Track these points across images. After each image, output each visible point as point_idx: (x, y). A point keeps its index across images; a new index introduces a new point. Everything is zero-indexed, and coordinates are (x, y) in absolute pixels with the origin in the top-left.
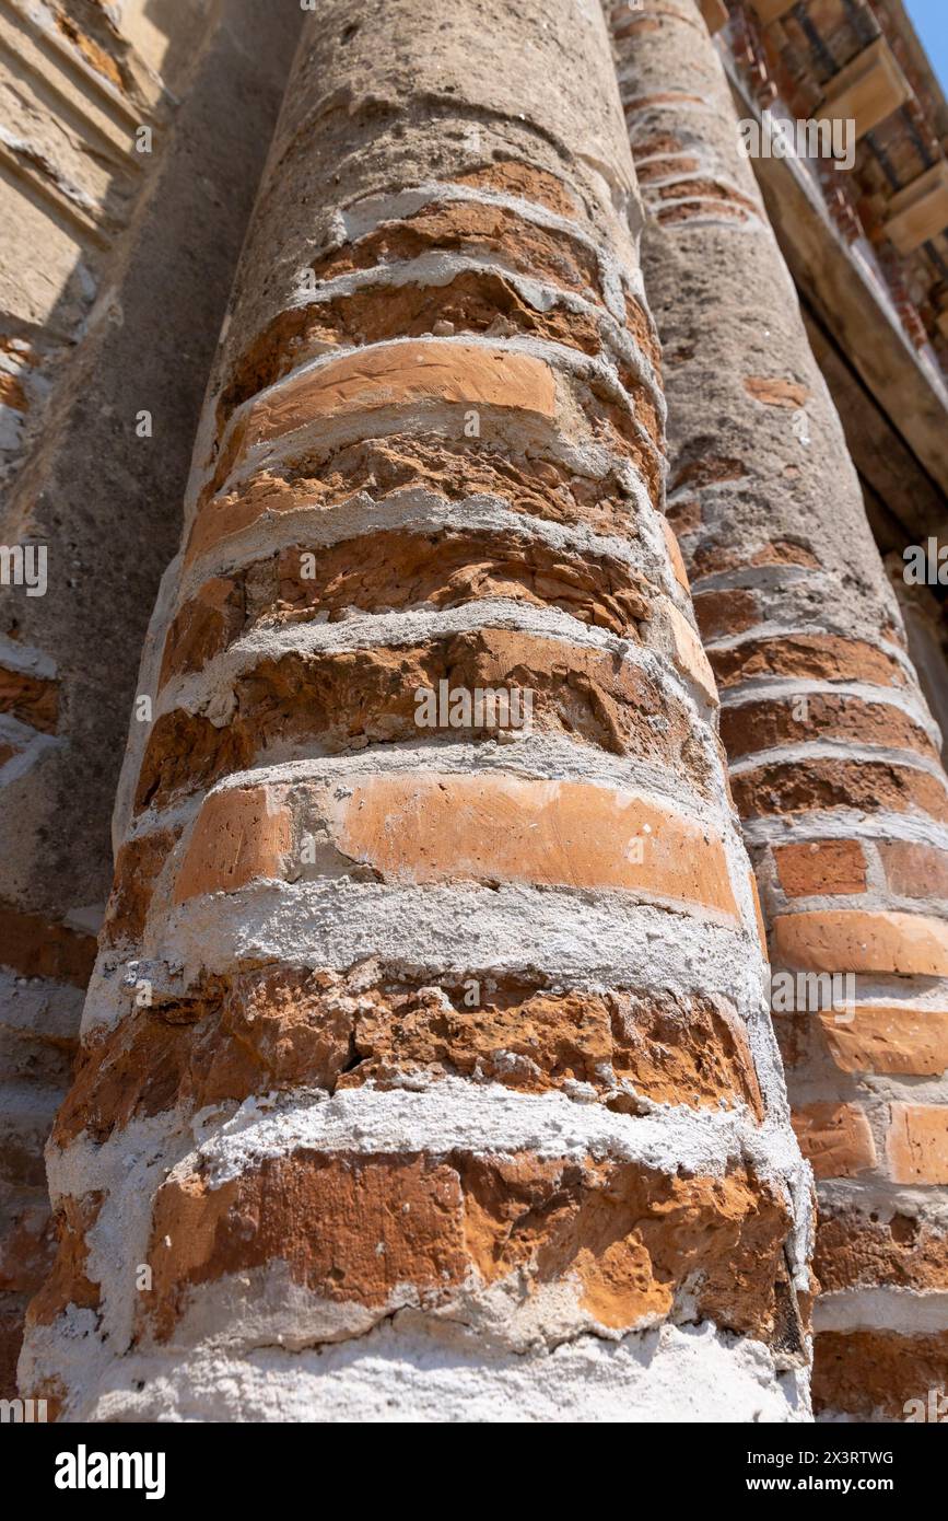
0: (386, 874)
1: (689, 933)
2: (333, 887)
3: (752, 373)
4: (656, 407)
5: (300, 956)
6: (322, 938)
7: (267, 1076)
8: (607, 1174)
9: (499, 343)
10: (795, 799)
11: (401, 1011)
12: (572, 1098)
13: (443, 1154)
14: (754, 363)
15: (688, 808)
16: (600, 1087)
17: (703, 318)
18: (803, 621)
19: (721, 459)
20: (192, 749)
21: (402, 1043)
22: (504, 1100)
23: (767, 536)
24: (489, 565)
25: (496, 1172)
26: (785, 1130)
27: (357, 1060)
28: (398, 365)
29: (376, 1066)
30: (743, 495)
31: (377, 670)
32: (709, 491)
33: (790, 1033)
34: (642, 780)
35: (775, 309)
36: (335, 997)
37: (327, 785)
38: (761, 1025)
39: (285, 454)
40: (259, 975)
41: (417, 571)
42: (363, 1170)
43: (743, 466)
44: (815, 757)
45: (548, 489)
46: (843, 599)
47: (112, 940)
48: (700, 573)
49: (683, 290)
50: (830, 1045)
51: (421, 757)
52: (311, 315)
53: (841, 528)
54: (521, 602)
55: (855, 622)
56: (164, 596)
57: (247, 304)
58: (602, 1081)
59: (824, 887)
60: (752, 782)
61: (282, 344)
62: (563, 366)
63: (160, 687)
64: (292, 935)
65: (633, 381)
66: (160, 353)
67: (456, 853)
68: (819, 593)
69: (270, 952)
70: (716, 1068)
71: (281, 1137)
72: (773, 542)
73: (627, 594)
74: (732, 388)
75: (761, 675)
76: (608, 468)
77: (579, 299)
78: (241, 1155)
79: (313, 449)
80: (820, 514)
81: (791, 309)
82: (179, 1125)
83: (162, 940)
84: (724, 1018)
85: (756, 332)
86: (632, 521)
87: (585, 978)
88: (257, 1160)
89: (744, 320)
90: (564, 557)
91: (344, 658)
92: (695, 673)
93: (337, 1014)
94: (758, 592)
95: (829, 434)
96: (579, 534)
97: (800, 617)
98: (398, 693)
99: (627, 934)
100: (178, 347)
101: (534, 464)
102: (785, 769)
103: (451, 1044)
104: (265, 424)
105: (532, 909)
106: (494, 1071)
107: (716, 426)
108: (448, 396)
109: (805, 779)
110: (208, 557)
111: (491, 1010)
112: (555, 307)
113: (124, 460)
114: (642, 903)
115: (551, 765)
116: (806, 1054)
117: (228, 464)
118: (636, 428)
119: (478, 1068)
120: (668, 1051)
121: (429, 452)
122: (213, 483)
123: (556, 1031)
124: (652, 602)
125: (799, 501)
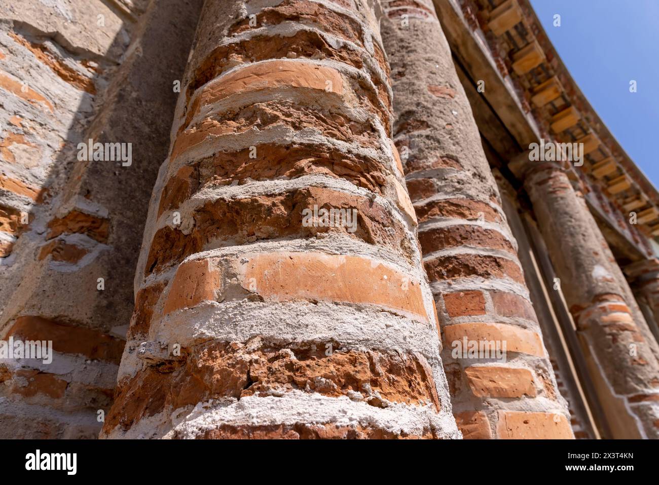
0: (265, 298)
1: (405, 325)
2: (240, 304)
3: (431, 83)
4: (388, 93)
5: (224, 336)
6: (234, 327)
7: (207, 393)
8: (368, 434)
9: (317, 62)
10: (453, 273)
11: (271, 360)
12: (352, 399)
13: (291, 425)
14: (432, 79)
15: (404, 269)
16: (364, 394)
17: (409, 59)
18: (455, 193)
19: (418, 121)
20: (173, 246)
21: (272, 374)
22: (320, 400)
23: (438, 155)
24: (313, 159)
25: (316, 433)
26: (450, 415)
27: (250, 384)
28: (271, 70)
29: (260, 385)
30: (427, 137)
31: (261, 205)
32: (412, 135)
33: (452, 380)
34: (383, 255)
35: (441, 56)
36: (241, 354)
37: (237, 257)
38: (438, 368)
39: (218, 110)
40: (204, 346)
41: (279, 162)
42: (253, 434)
43: (427, 124)
44: (462, 253)
45: (339, 127)
46: (473, 183)
47: (133, 336)
48: (409, 171)
49: (400, 47)
50: (470, 384)
51: (281, 245)
52: (230, 49)
53: (471, 152)
54: (328, 175)
55: (479, 193)
56: (161, 177)
57: (201, 44)
58: (365, 392)
59: (467, 312)
60: (434, 265)
61: (217, 61)
62: (346, 73)
63: (158, 217)
64: (220, 327)
65: (378, 82)
66: (159, 69)
67: (297, 288)
68: (462, 180)
69: (210, 335)
70: (418, 387)
71: (214, 420)
72: (441, 157)
73: (376, 174)
74: (423, 90)
75: (437, 217)
76: (366, 118)
77: (353, 44)
78: (195, 429)
79: (232, 108)
80: (462, 145)
81: (448, 56)
82: (165, 419)
83: (158, 333)
84: (421, 363)
85: (432, 65)
86: (378, 142)
87: (357, 344)
88: (202, 431)
89: (427, 60)
90: (347, 157)
91: (245, 200)
92: (406, 210)
93: (242, 362)
94: (435, 180)
95: (465, 110)
96: (353, 146)
97: (454, 191)
98: (271, 216)
99: (376, 324)
100: (169, 67)
101: (333, 116)
102: (448, 259)
103: (295, 375)
104: (209, 97)
105: (333, 313)
106: (315, 387)
107: (415, 106)
108: (294, 84)
109: (457, 263)
110: (181, 156)
111: (314, 359)
112: (342, 47)
113: (142, 118)
114: (383, 311)
115: (341, 248)
116: (460, 390)
117: (192, 115)
118: (379, 102)
119: (308, 386)
120: (396, 378)
121: (285, 109)
122: (184, 125)
123: (344, 368)
124: (387, 178)
125: (452, 139)
